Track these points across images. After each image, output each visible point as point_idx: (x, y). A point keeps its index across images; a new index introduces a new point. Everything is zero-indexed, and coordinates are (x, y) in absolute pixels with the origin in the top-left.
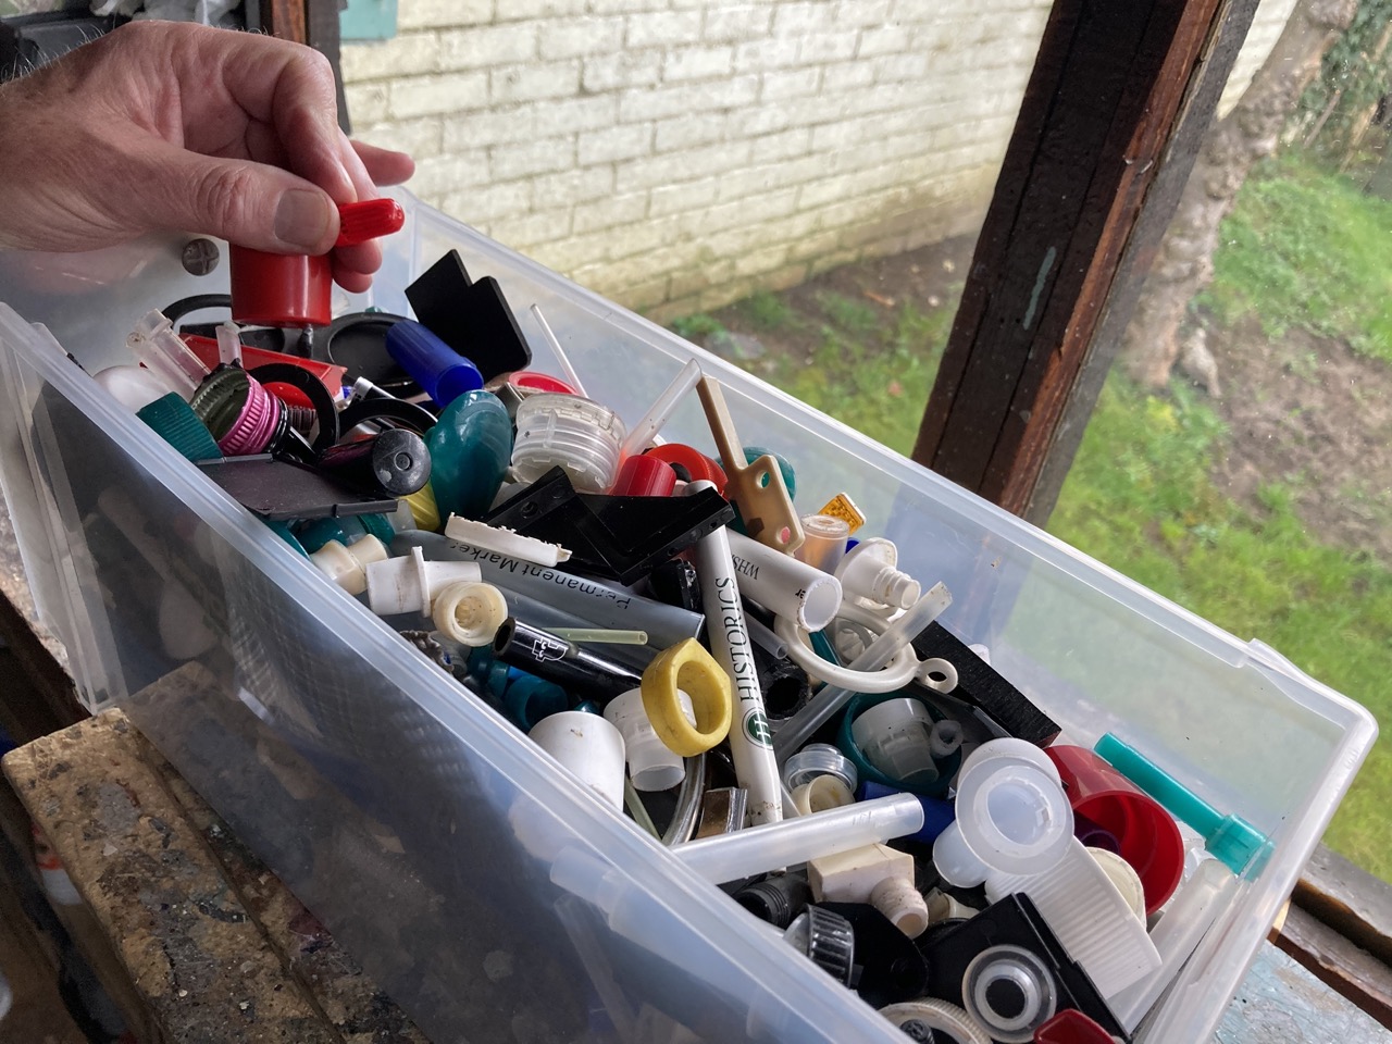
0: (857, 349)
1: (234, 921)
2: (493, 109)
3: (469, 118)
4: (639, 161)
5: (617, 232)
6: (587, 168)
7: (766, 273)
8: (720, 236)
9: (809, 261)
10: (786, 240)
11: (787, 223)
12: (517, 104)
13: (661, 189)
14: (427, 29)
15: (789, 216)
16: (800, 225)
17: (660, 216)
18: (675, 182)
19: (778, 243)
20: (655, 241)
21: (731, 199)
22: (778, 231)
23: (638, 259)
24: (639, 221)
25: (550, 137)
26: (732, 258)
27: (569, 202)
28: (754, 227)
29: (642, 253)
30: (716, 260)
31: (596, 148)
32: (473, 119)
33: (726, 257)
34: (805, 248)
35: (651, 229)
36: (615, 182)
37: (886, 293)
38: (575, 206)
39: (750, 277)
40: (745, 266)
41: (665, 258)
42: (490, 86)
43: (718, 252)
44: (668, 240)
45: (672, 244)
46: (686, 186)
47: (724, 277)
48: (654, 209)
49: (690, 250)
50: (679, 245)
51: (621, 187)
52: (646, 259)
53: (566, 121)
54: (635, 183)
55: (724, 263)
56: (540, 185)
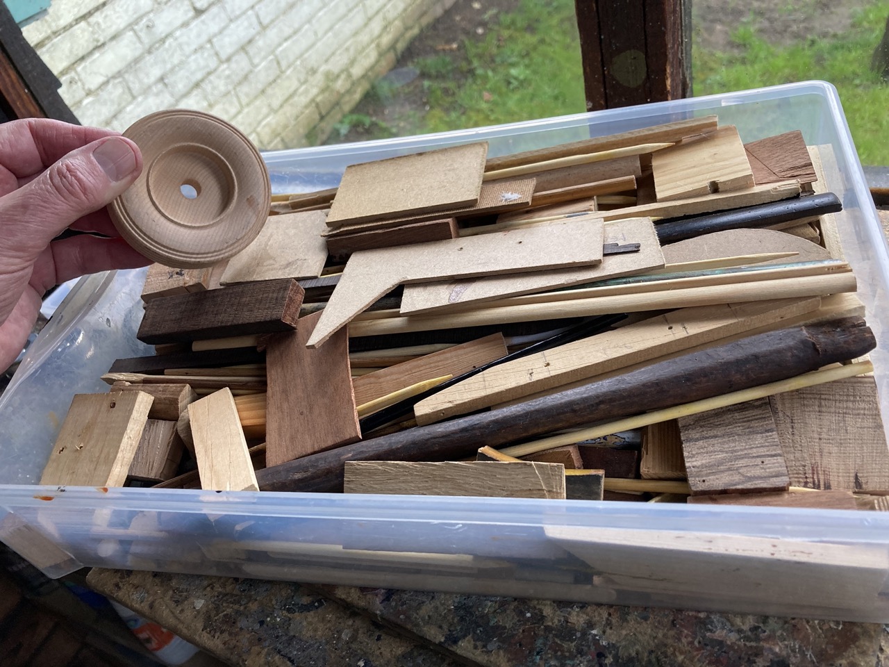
0: (451, 85)
1: (317, 608)
2: (149, 52)
3: (138, 65)
4: (257, 38)
5: (269, 91)
6: (228, 60)
7: (372, 68)
8: (332, 60)
9: (392, 47)
10: (372, 41)
11: (367, 30)
12: (163, 40)
13: (280, 49)
14: (78, 21)
15: (366, 25)
16: (376, 26)
17: (289, 67)
18: (286, 40)
19: (368, 45)
20: (295, 84)
21: (326, 33)
22: (364, 38)
23: (291, 101)
24: (278, 77)
25: (196, 51)
26: (346, 70)
27: (230, 87)
28: (348, 43)
29: (291, 96)
30: (338, 76)
31: (227, 44)
32: (141, 64)
33: (342, 71)
34: (386, 40)
35: (288, 78)
36: (250, 59)
37: (449, 41)
38: (235, 89)
39: (364, 76)
40: (357, 71)
41: (306, 91)
42: (139, 38)
43: (336, 70)
44: (302, 80)
45: (306, 81)
46: (295, 38)
47: (348, 85)
48: (284, 64)
49: (319, 79)
50: (310, 79)
51: (256, 61)
52: (296, 98)
53: (199, 35)
54: (263, 54)
55: (343, 76)
56: (207, 86)
